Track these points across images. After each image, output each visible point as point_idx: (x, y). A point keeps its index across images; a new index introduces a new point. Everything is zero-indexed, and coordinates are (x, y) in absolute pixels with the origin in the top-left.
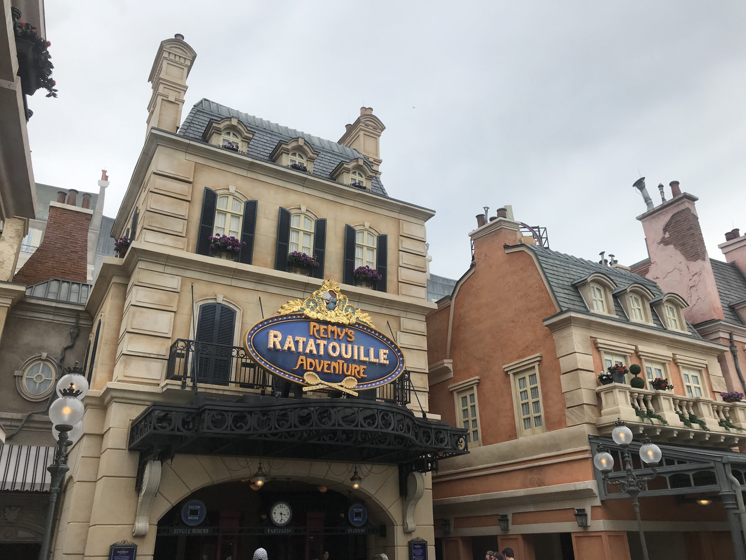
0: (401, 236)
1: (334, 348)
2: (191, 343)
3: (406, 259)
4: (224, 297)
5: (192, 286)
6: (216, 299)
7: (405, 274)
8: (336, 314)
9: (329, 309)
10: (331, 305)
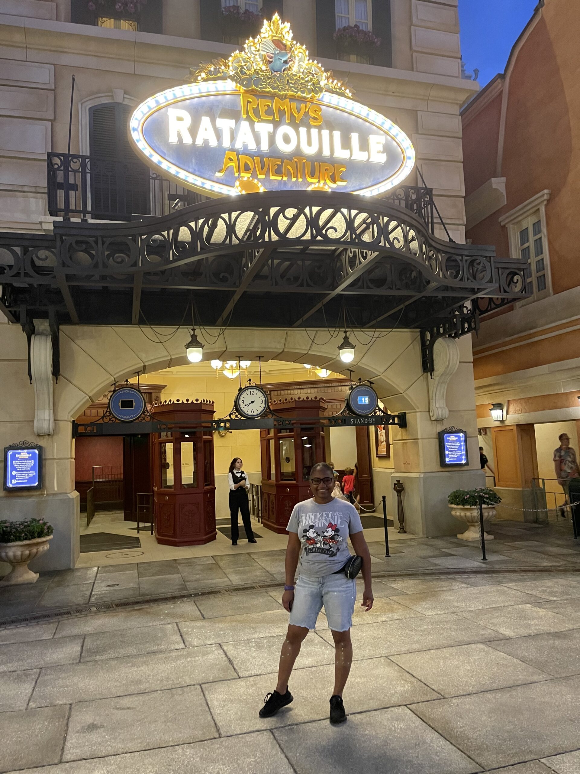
1: (287, 139)
2: (70, 158)
3: (423, 12)
4: (125, 93)
5: (74, 79)
6: (112, 96)
7: (422, 38)
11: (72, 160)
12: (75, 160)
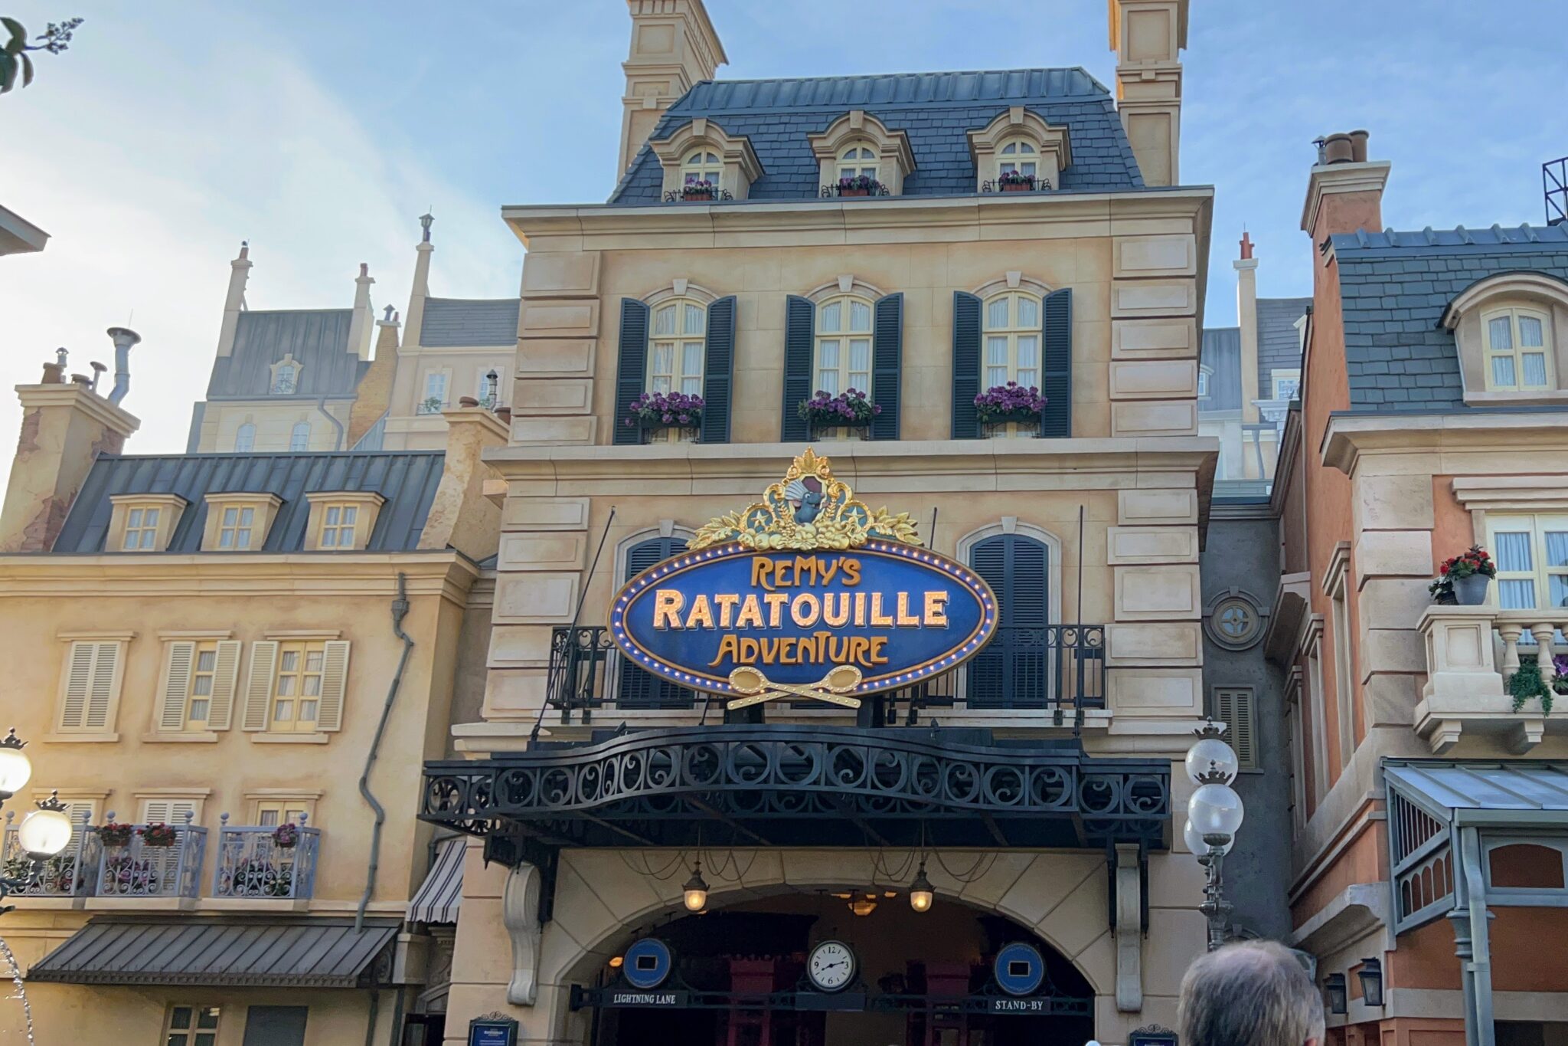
0: (1116, 279)
1: (806, 609)
2: (579, 632)
3: (1130, 338)
4: (675, 524)
5: (613, 513)
6: (658, 529)
7: (1127, 378)
8: (817, 529)
9: (800, 520)
10: (808, 510)
11: (582, 634)
12: (585, 633)
